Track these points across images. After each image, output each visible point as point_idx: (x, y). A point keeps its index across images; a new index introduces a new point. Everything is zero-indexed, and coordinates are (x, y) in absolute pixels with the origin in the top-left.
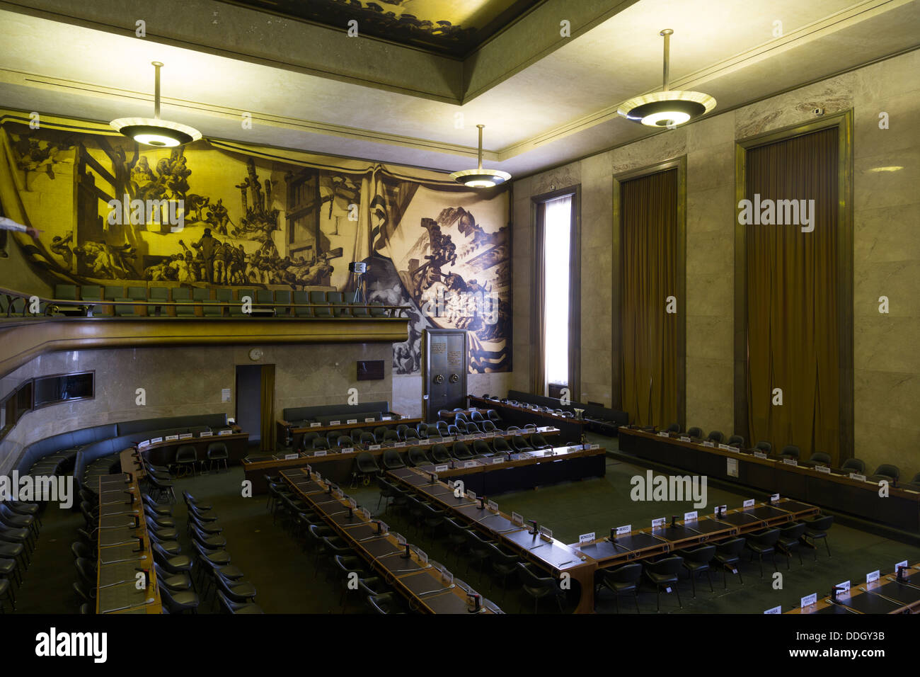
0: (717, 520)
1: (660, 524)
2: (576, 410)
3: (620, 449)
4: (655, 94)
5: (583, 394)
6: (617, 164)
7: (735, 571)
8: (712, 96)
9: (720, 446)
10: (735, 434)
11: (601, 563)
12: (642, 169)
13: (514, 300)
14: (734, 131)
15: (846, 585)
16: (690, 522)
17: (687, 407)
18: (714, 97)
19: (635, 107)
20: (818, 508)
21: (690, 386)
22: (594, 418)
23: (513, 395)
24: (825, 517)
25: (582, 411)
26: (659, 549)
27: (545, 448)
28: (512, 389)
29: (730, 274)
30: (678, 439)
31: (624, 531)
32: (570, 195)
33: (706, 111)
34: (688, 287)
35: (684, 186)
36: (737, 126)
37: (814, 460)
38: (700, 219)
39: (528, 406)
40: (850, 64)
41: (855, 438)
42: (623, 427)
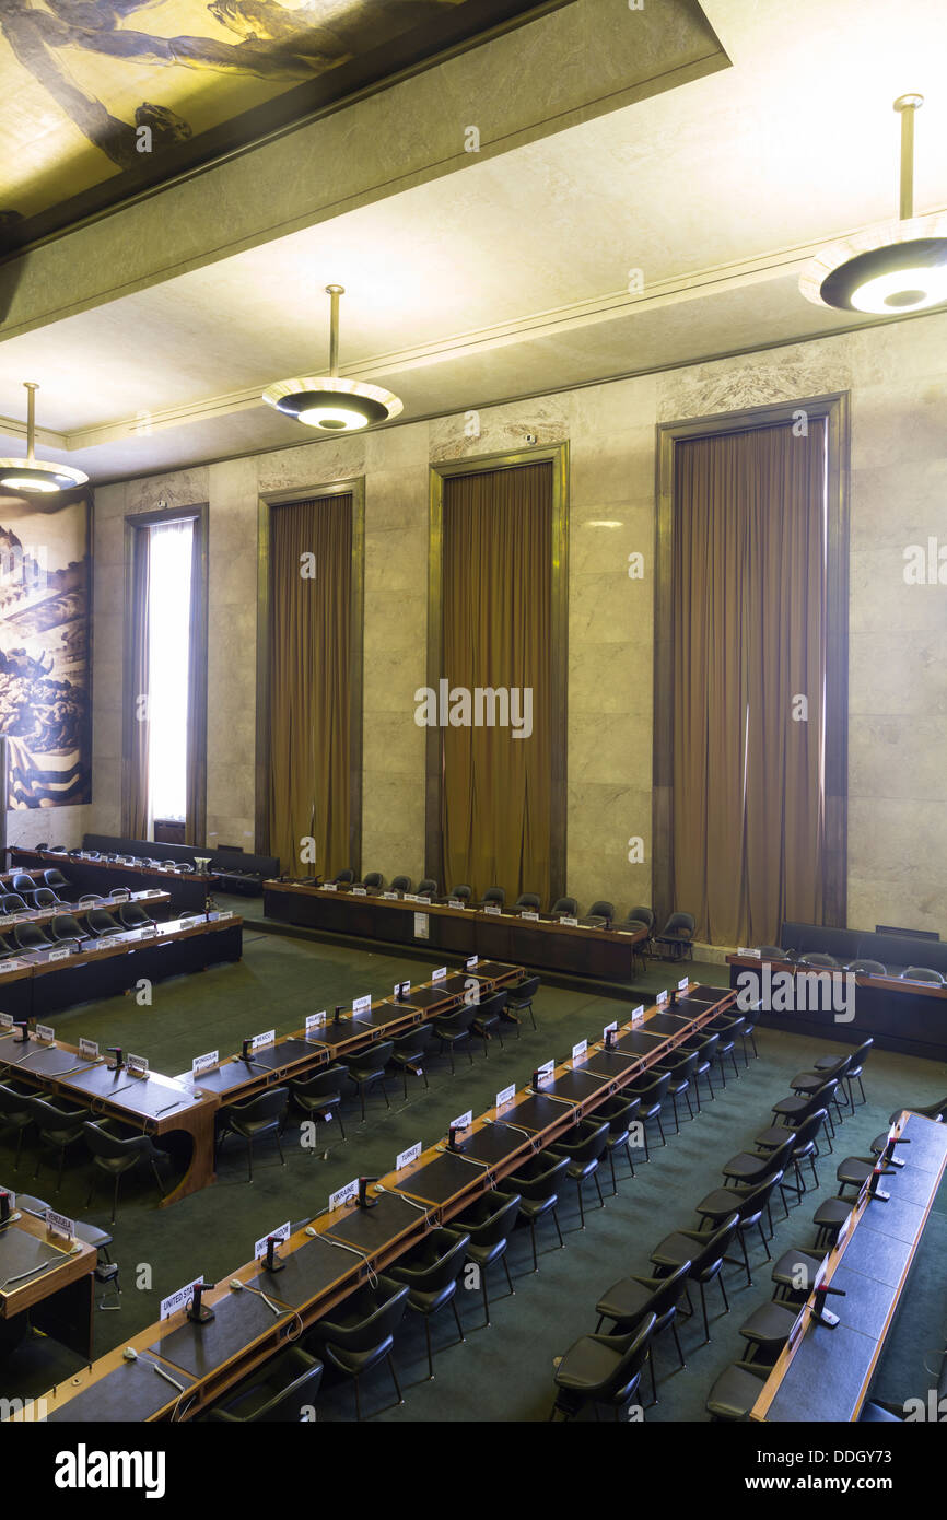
0: (397, 1004)
1: (318, 1022)
2: (197, 860)
3: (265, 915)
4: (318, 379)
5: (211, 834)
6: (267, 478)
7: (420, 1072)
8: (397, 395)
9: (408, 897)
10: (427, 877)
11: (225, 1097)
12: (301, 489)
13: (94, 685)
14: (428, 449)
15: (549, 1066)
16: (361, 1011)
17: (363, 845)
18: (400, 398)
19: (289, 394)
20: (523, 968)
21: (368, 815)
22: (226, 870)
23: (91, 842)
24: (530, 980)
25: (207, 860)
26: (316, 1059)
27: (144, 926)
28: (91, 833)
29: (422, 653)
30: (350, 893)
31: (264, 1041)
32: (191, 519)
33: (390, 417)
34: (366, 669)
35: (360, 521)
36: (432, 442)
37: (521, 904)
38: (382, 572)
39: (118, 859)
40: (566, 382)
41: (568, 870)
42: (271, 881)
